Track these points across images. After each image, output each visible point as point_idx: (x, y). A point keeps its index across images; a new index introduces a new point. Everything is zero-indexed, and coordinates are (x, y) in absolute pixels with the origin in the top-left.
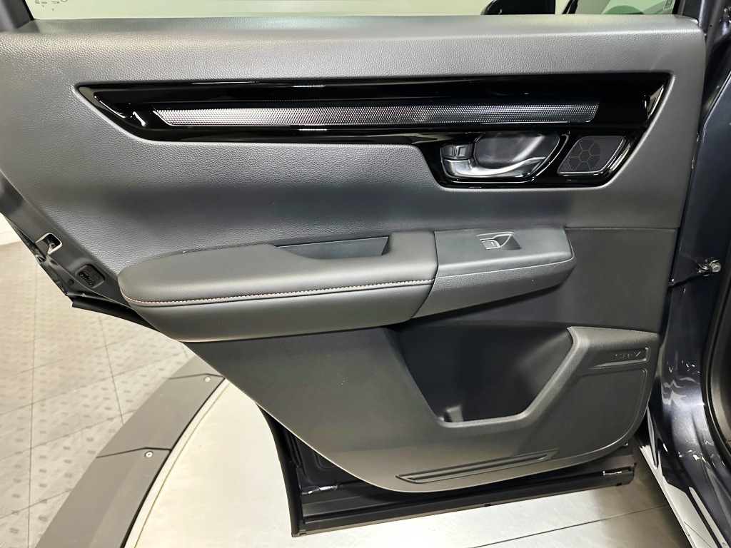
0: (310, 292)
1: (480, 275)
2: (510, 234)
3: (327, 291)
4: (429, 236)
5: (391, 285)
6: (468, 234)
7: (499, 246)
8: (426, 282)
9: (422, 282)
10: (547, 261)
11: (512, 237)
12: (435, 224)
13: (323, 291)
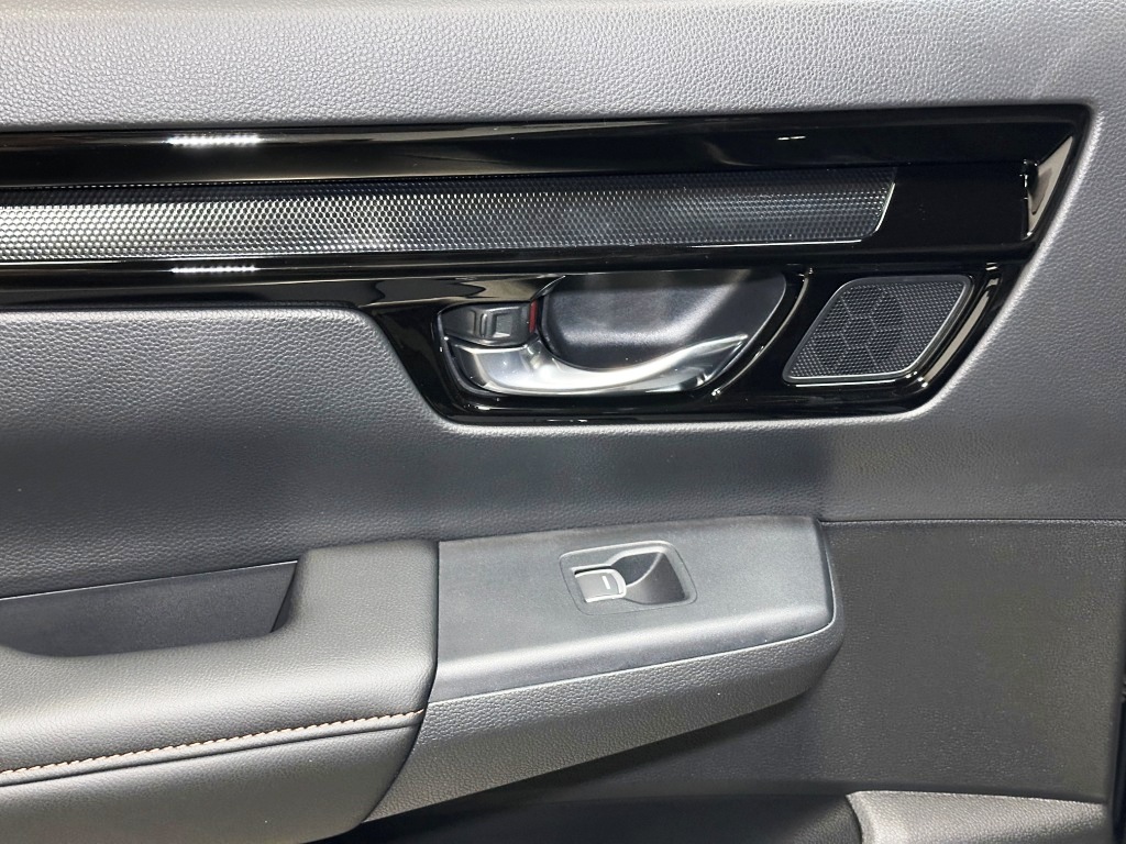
0: (23, 773)
1: (563, 690)
2: (657, 547)
3: (76, 766)
4: (418, 559)
5: (287, 734)
6: (541, 547)
7: (623, 589)
8: (398, 719)
9: (385, 721)
10: (758, 637)
11: (664, 558)
12: (444, 521)
13: (64, 768)
